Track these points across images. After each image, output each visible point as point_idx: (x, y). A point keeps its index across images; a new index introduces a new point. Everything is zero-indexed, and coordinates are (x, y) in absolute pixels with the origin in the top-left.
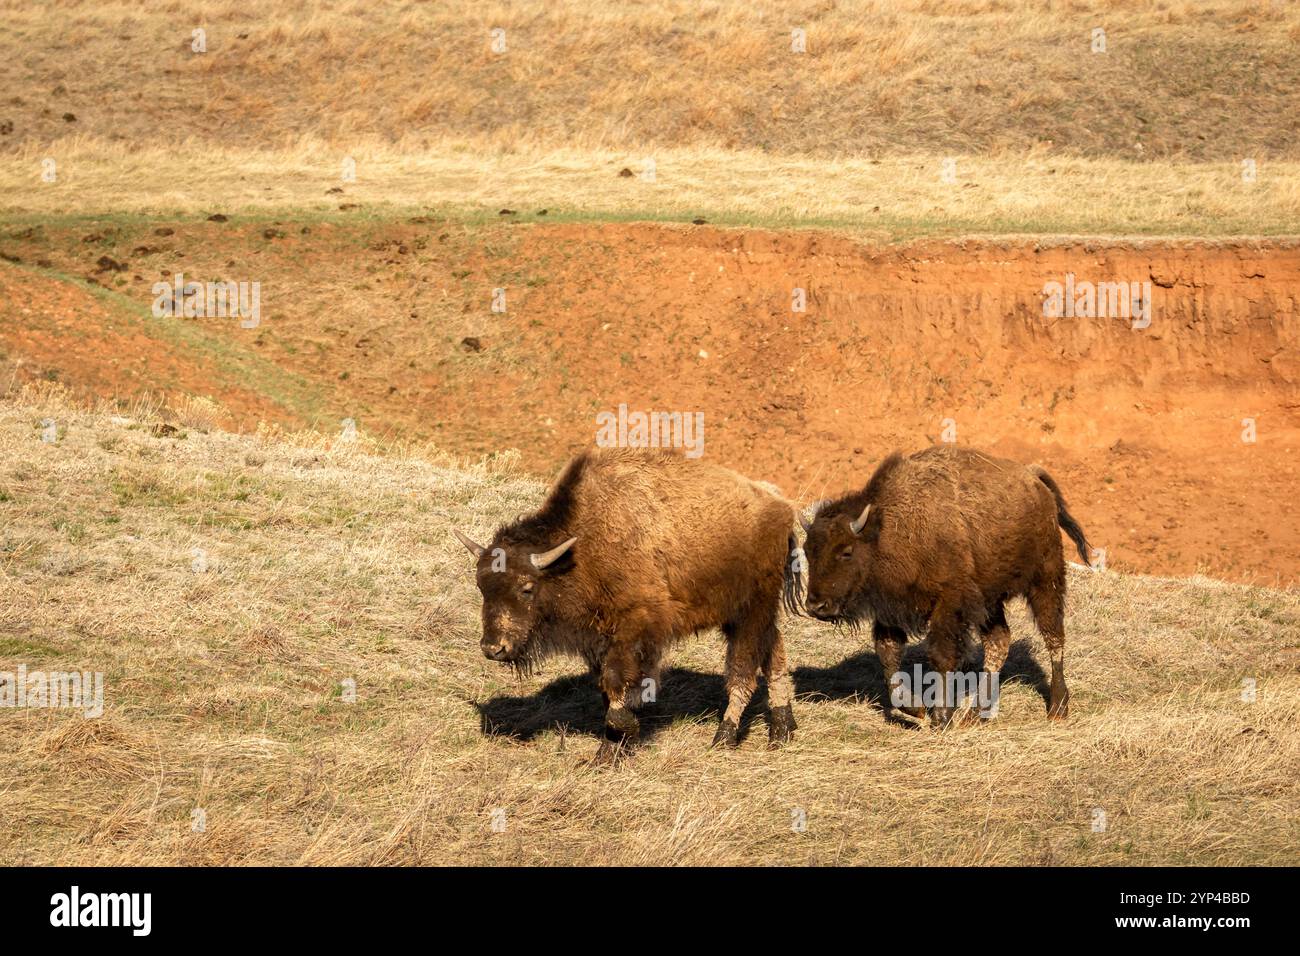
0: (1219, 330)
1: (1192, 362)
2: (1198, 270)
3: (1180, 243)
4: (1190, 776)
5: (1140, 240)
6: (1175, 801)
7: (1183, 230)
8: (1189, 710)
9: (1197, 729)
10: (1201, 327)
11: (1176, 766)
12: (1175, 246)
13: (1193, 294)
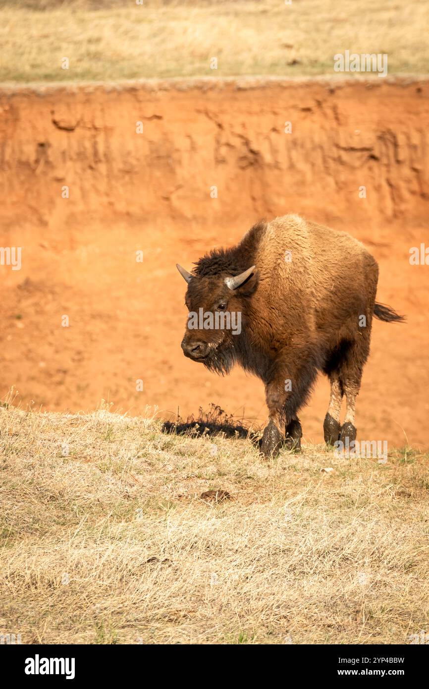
0: (120, 171)
1: (96, 202)
2: (98, 113)
3: (81, 89)
4: (98, 605)
5: (42, 87)
6: (84, 629)
7: (83, 75)
8: (95, 541)
9: (103, 560)
10: (103, 168)
11: (84, 595)
12: (76, 90)
13: (94, 136)
